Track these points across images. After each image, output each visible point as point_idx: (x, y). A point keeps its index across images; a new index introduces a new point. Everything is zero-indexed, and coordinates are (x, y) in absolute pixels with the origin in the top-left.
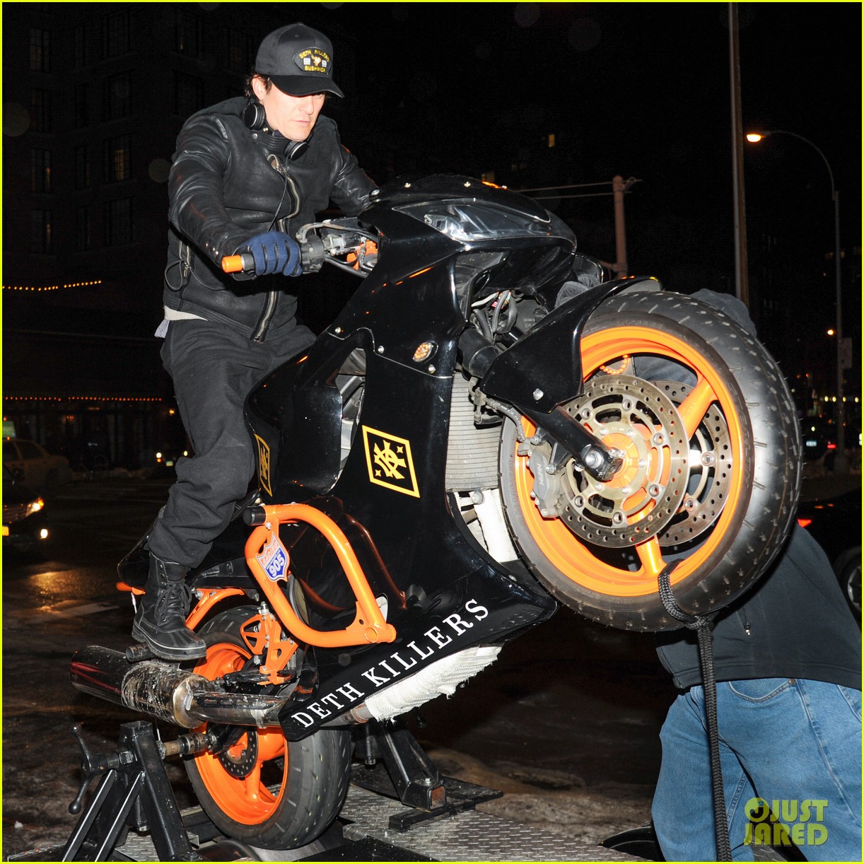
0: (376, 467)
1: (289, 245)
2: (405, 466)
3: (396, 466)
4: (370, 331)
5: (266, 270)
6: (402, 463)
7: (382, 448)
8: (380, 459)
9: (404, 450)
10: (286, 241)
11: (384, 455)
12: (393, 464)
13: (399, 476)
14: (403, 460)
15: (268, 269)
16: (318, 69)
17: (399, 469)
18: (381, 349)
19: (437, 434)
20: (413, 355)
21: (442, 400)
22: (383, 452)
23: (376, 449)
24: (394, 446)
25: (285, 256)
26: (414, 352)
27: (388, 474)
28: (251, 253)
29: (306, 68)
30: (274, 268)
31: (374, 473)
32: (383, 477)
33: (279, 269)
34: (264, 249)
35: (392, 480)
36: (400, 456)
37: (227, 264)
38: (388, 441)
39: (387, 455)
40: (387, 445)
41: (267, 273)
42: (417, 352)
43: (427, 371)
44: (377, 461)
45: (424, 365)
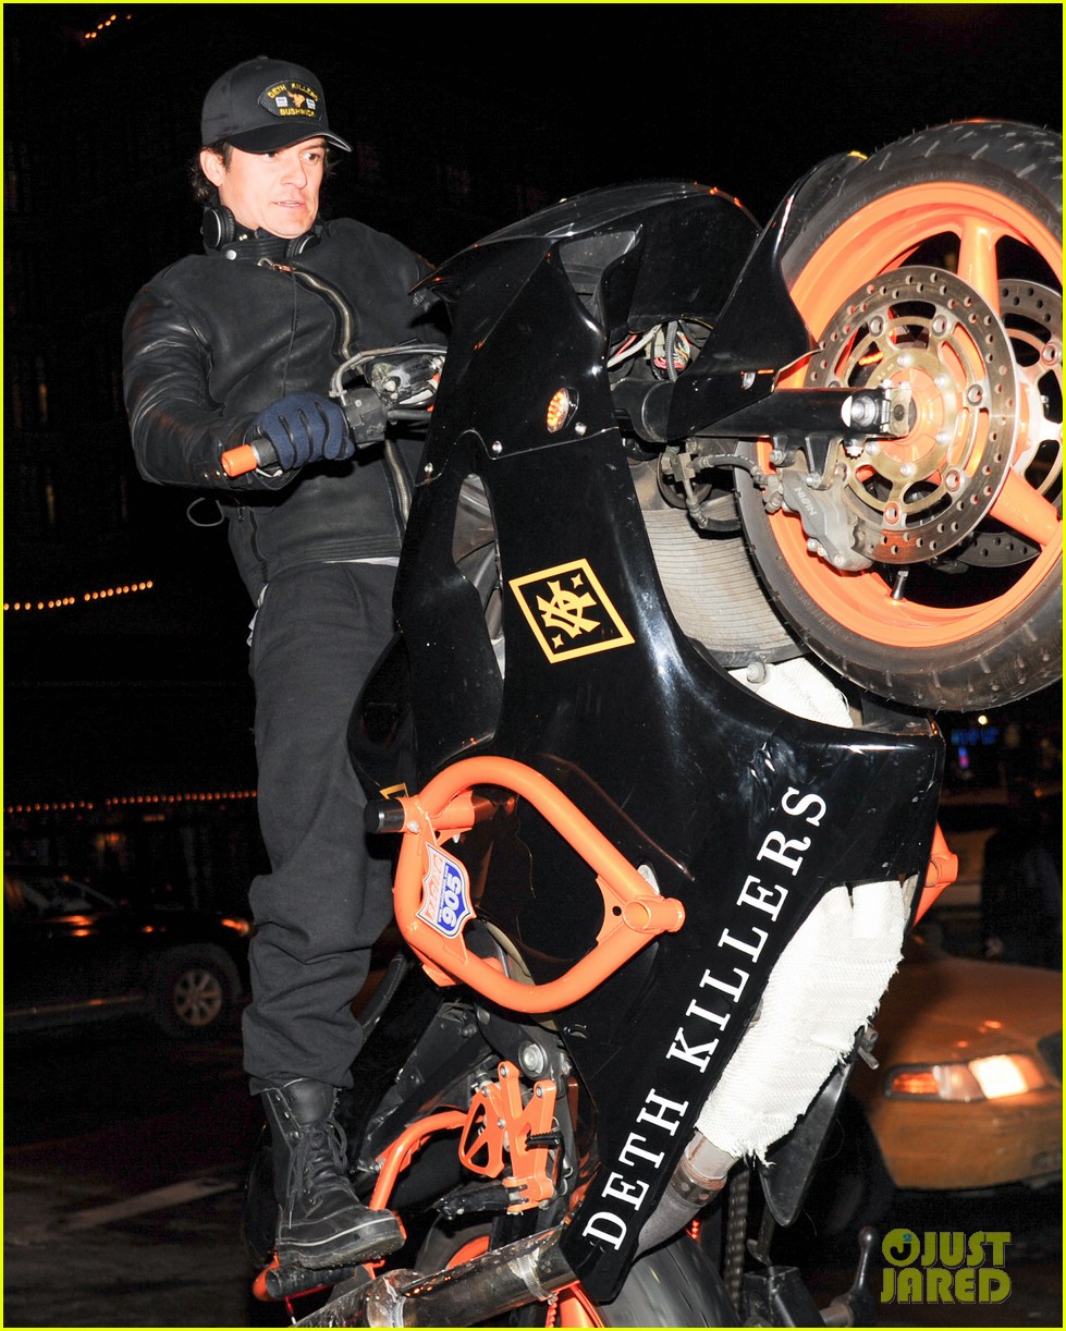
0: (550, 633)
1: (323, 408)
2: (595, 603)
3: (580, 612)
4: (473, 431)
5: (296, 456)
6: (587, 600)
7: (548, 596)
8: (554, 617)
9: (584, 578)
11: (557, 605)
12: (573, 612)
13: (590, 625)
14: (587, 595)
15: (299, 455)
17: (589, 613)
18: (498, 448)
19: (625, 523)
20: (546, 425)
21: (613, 468)
22: (553, 602)
24: (565, 581)
25: (320, 427)
26: (546, 418)
27: (573, 632)
28: (265, 435)
31: (551, 645)
32: (570, 643)
34: (284, 424)
35: (585, 638)
36: (579, 592)
37: (231, 463)
38: (553, 579)
39: (561, 604)
42: (549, 415)
43: (576, 435)
44: (549, 622)
45: (567, 429)
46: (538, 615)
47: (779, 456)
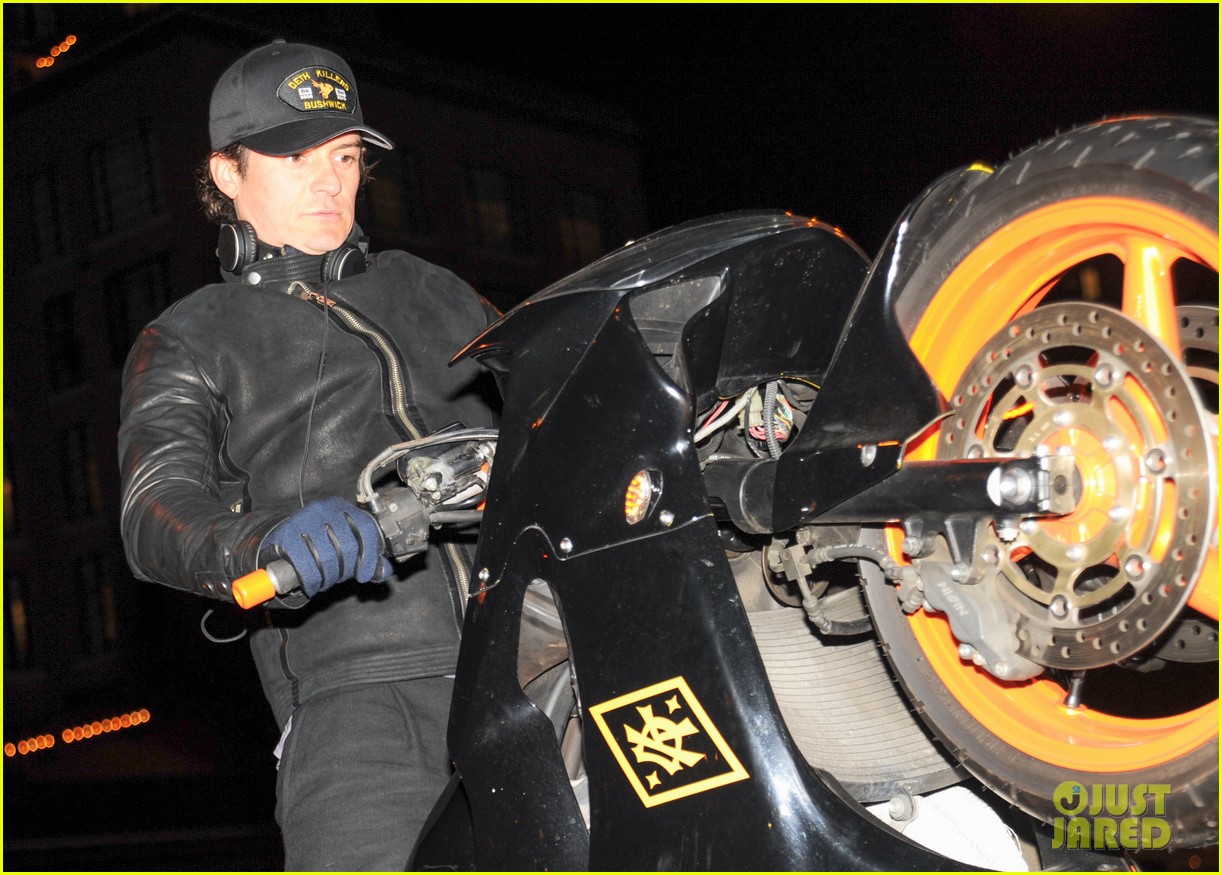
0: (643, 770)
1: (353, 520)
2: (694, 730)
3: (679, 743)
4: (536, 527)
5: (323, 582)
6: (687, 728)
7: (639, 724)
8: (647, 749)
9: (681, 700)
10: (346, 514)
11: (649, 735)
12: (671, 743)
13: (692, 758)
14: (687, 722)
15: (327, 579)
16: (332, 104)
17: (689, 743)
18: (567, 545)
19: (728, 631)
20: (624, 515)
21: (709, 564)
22: (645, 731)
23: (632, 734)
24: (658, 705)
25: (353, 545)
26: (623, 507)
27: (672, 768)
28: (285, 557)
29: (308, 106)
30: (337, 574)
31: (646, 784)
32: (669, 782)
33: (347, 574)
34: (307, 541)
35: (687, 775)
36: (677, 717)
37: (245, 593)
38: (643, 703)
39: (655, 734)
40: (646, 712)
41: (327, 586)
42: (628, 504)
43: (661, 526)
44: (642, 757)
45: (650, 521)
46: (627, 747)
47: (913, 545)
